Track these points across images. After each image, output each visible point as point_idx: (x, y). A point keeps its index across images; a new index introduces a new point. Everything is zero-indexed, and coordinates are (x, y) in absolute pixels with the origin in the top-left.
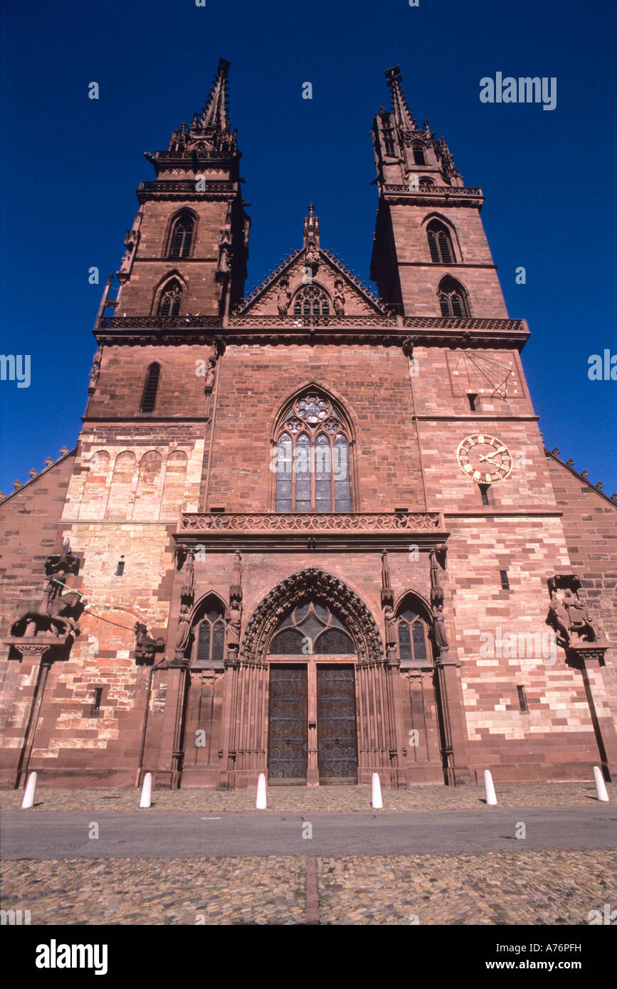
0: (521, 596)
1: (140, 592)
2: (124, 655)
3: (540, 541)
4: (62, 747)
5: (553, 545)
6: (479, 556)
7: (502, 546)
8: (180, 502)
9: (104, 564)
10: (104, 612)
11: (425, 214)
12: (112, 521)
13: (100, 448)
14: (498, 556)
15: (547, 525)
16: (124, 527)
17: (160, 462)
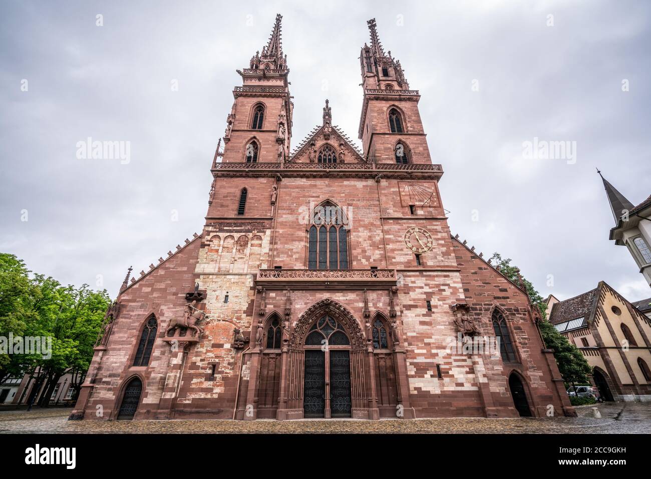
0: (438, 315)
1: (237, 312)
2: (227, 346)
3: (448, 285)
4: (194, 397)
5: (455, 288)
6: (416, 293)
7: (428, 287)
8: (258, 263)
9: (217, 296)
10: (218, 322)
11: (388, 105)
12: (220, 274)
13: (215, 234)
14: (425, 293)
15: (452, 276)
16: (228, 277)
17: (248, 241)
